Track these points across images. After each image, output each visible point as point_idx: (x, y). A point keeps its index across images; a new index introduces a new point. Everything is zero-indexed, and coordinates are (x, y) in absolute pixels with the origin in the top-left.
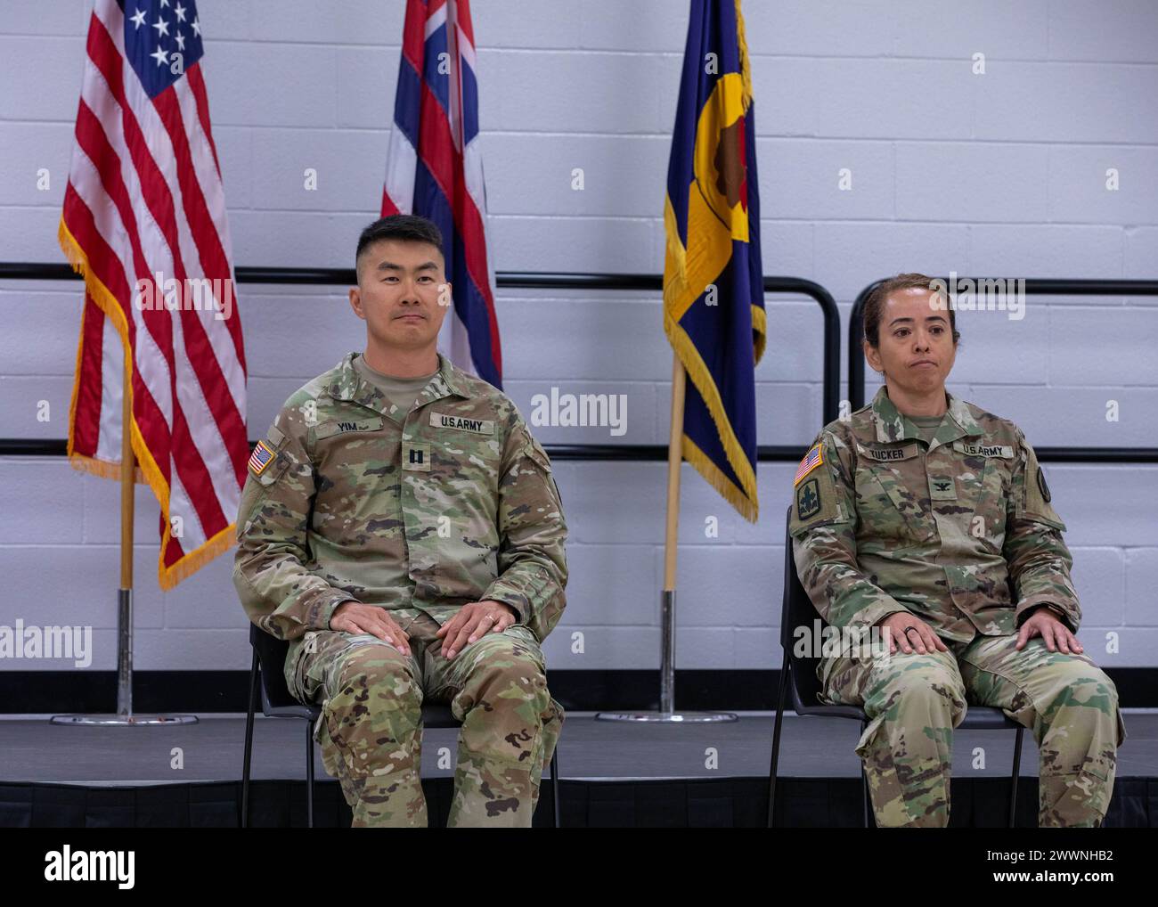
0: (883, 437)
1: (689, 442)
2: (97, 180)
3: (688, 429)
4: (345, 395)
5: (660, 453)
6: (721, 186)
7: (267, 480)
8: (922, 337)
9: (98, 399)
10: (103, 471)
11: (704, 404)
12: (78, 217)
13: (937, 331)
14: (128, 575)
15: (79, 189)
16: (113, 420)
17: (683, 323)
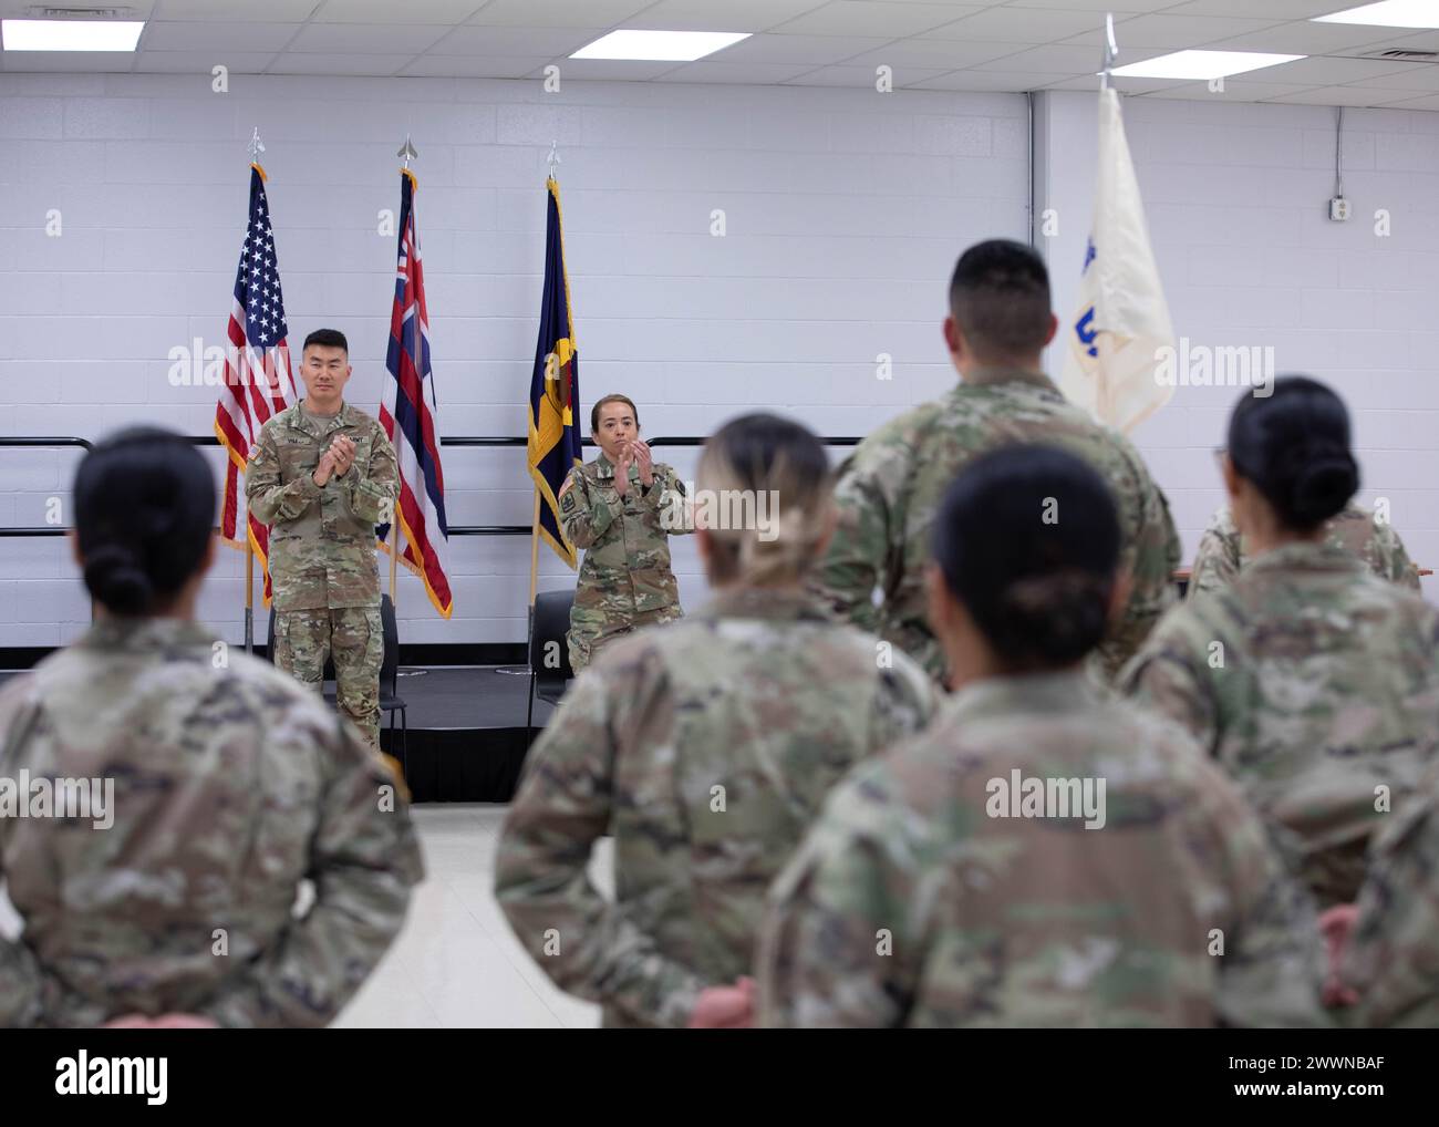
0: (600, 475)
1: (543, 528)
2: (233, 399)
3: (542, 522)
4: (294, 424)
5: (528, 530)
6: (558, 396)
7: (258, 462)
8: (620, 427)
9: (235, 510)
10: (238, 546)
11: (550, 509)
12: (224, 419)
13: (627, 424)
14: (250, 601)
15: (224, 404)
16: (242, 521)
17: (539, 467)
